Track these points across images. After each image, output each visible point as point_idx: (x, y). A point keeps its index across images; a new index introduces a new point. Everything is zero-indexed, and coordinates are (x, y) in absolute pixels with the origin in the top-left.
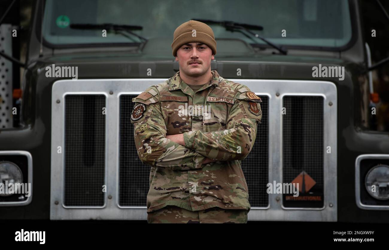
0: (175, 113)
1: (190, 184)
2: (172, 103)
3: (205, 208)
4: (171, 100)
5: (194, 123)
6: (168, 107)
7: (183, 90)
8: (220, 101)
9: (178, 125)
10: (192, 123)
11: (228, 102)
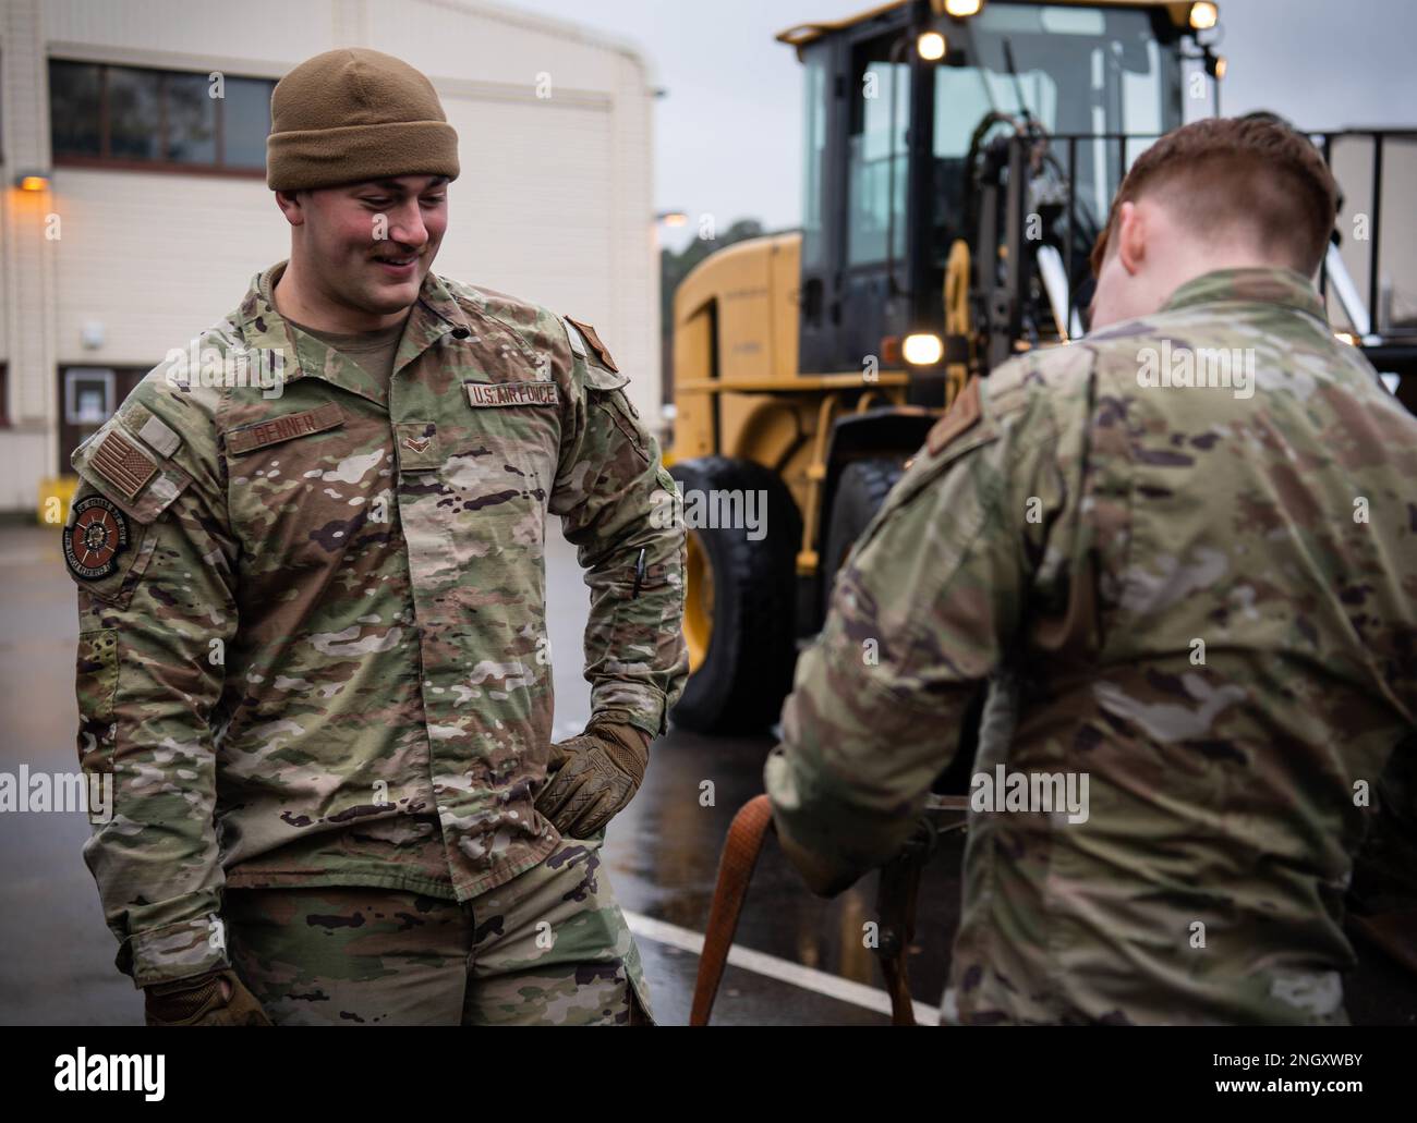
0: (310, 488)
1: (440, 786)
2: (288, 451)
3: (496, 880)
4: (276, 438)
5: (408, 502)
6: (274, 473)
7: (323, 374)
8: (515, 403)
9: (339, 534)
10: (402, 507)
11: (542, 403)
